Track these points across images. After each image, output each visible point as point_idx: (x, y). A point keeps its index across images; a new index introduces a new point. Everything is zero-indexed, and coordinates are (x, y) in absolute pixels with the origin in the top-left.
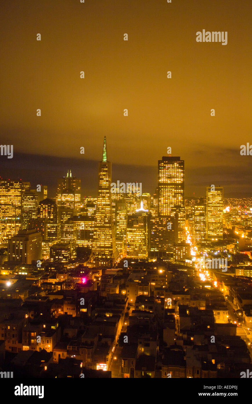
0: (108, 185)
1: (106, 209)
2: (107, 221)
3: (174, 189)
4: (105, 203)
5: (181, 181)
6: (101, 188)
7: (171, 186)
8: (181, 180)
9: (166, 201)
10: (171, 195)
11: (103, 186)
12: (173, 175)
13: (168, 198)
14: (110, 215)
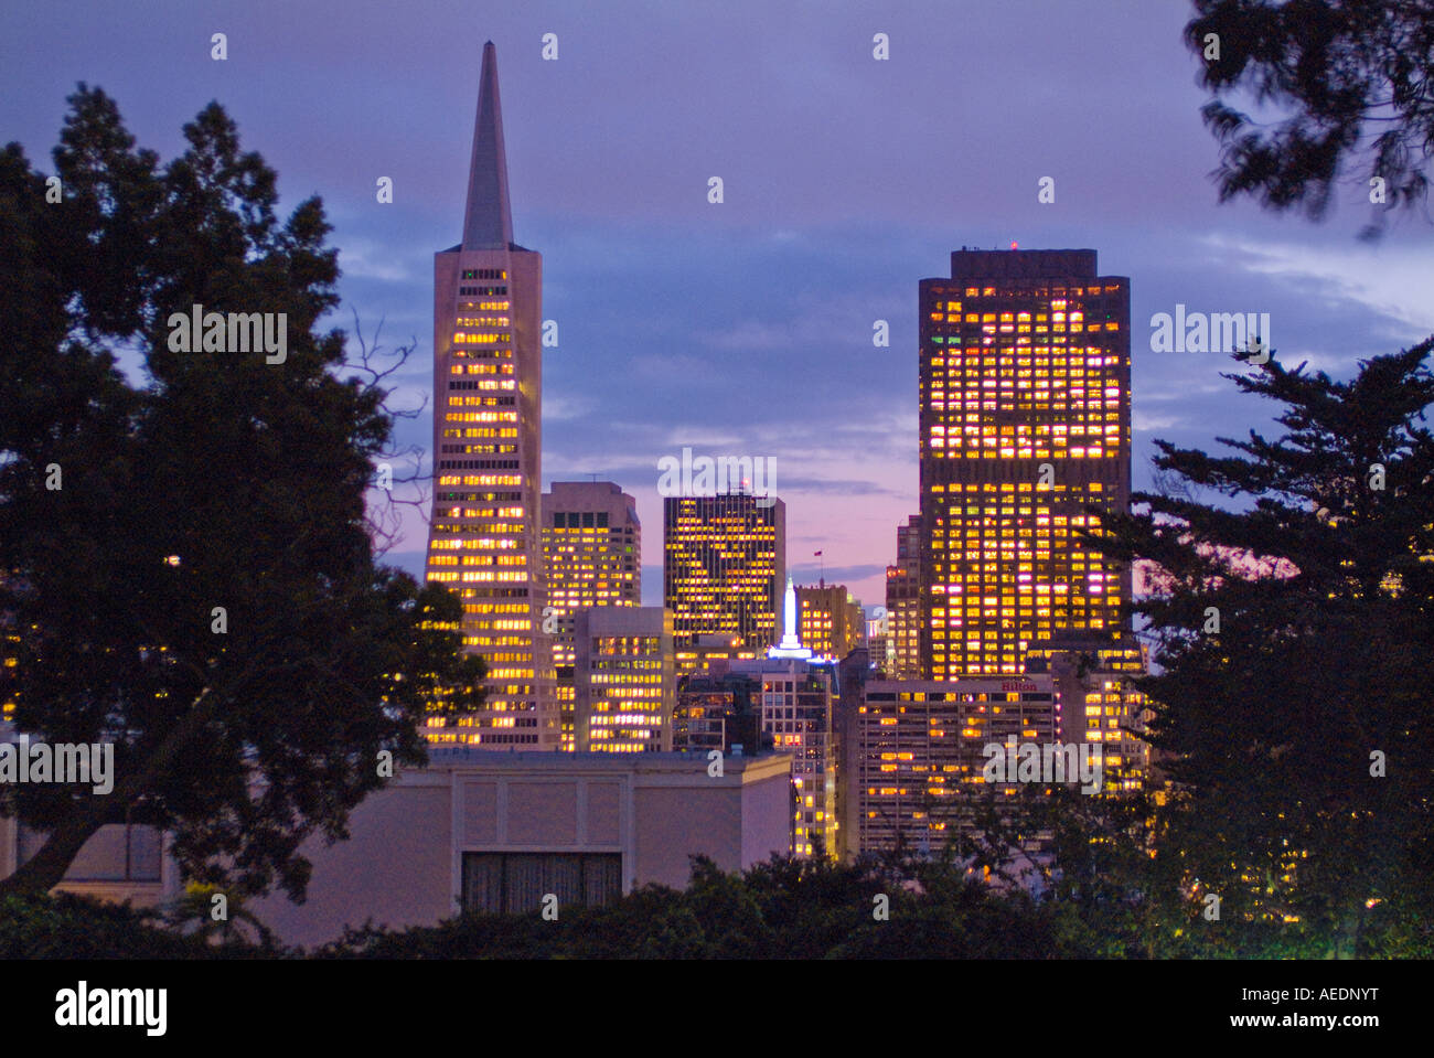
0: (514, 433)
1: (499, 625)
2: (509, 722)
3: (1046, 511)
4: (488, 577)
5: (1105, 447)
6: (457, 457)
7: (1022, 488)
8: (1102, 437)
9: (982, 607)
10: (1028, 555)
11: (474, 441)
12: (1038, 395)
13: (1000, 584)
14: (531, 674)
